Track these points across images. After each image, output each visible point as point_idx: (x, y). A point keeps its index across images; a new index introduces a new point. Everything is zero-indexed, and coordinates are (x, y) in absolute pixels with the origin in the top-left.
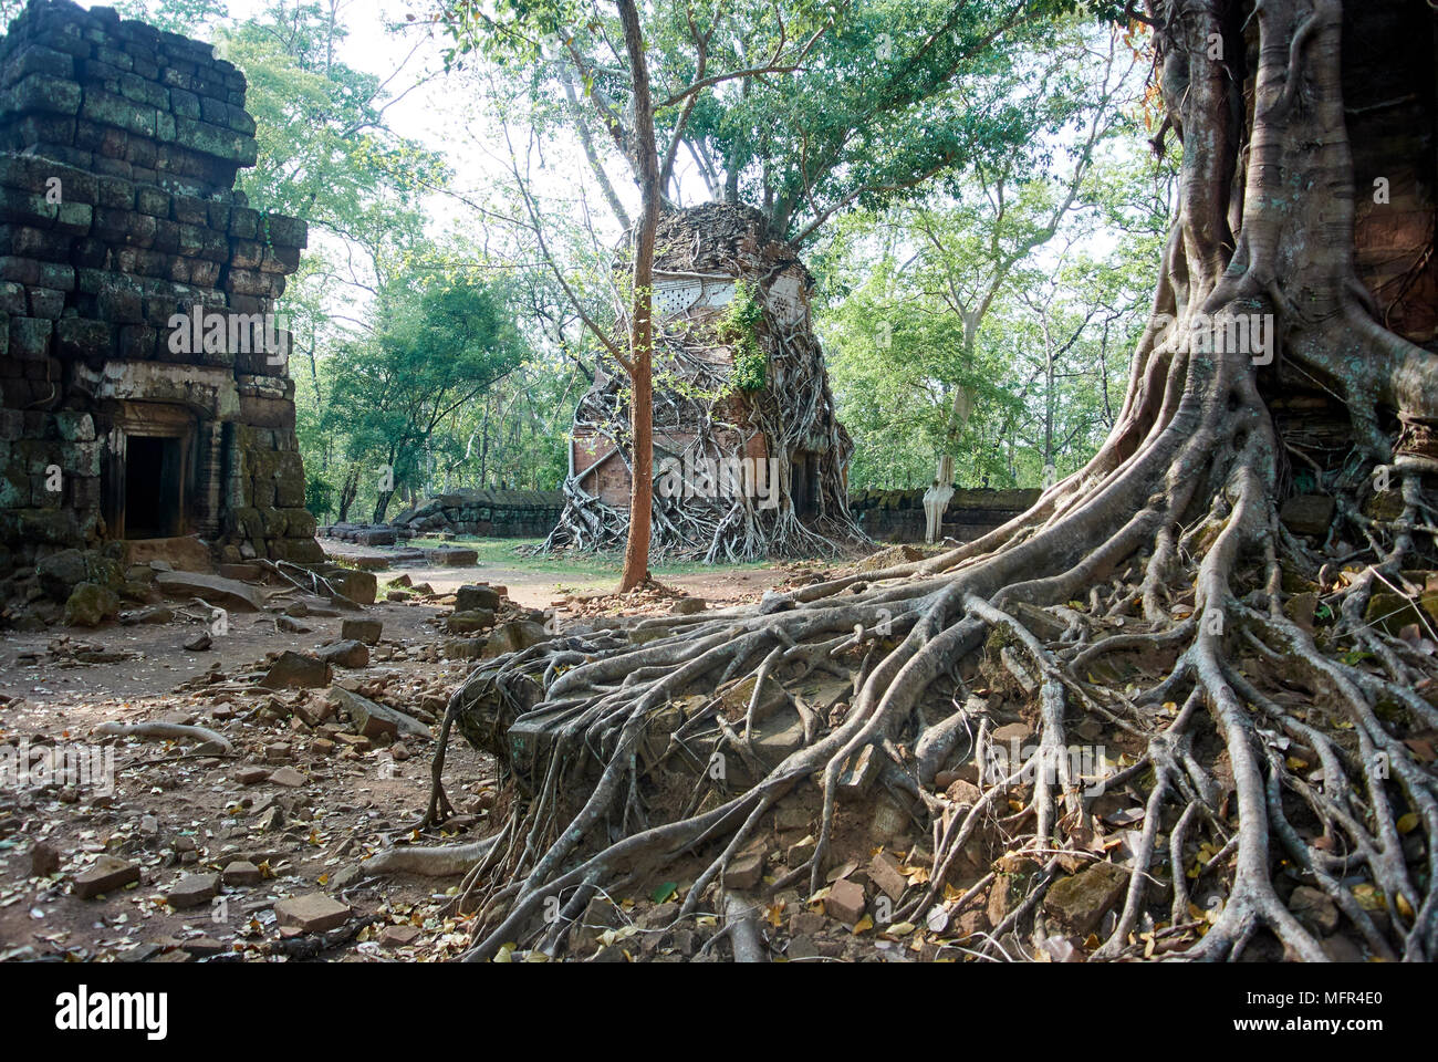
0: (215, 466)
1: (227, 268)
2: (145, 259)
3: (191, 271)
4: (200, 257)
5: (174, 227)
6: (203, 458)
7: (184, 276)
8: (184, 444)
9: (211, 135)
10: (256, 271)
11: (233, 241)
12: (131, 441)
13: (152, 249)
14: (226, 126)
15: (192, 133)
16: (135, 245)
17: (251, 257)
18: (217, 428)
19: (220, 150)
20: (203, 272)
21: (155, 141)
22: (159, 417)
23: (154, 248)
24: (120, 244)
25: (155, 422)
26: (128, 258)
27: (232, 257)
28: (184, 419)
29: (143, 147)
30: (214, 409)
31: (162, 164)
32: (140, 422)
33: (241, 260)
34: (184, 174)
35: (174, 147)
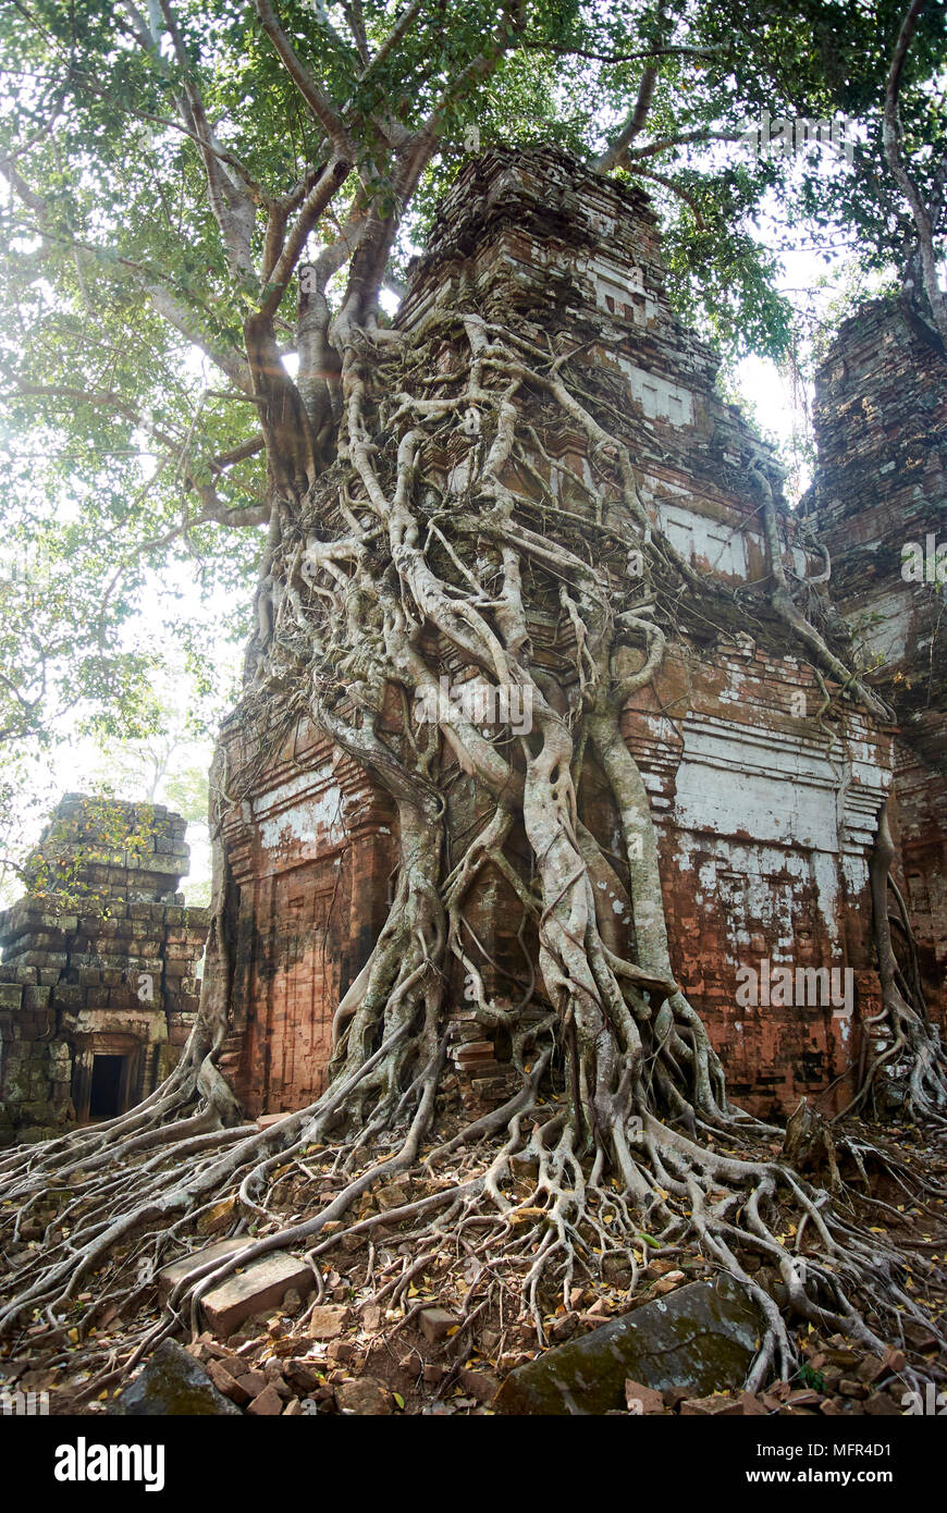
0: (147, 1074)
1: (164, 944)
2: (111, 945)
3: (141, 948)
4: (147, 939)
5: (129, 924)
6: (142, 1068)
7: (136, 952)
8: (131, 1059)
9: (160, 860)
10: (184, 944)
11: (167, 928)
12: (97, 1058)
13: (115, 938)
14: (171, 854)
15: (148, 861)
16: (106, 935)
17: (179, 936)
18: (150, 1048)
19: (165, 869)
20: (148, 949)
21: (126, 870)
22: (115, 1043)
23: (117, 936)
24: (96, 937)
25: (112, 1046)
26: (101, 945)
27: (167, 937)
28: (131, 1043)
29: (118, 874)
30: (147, 1037)
31: (130, 883)
32: (103, 1046)
33: (172, 939)
34: (144, 886)
35: (138, 871)
